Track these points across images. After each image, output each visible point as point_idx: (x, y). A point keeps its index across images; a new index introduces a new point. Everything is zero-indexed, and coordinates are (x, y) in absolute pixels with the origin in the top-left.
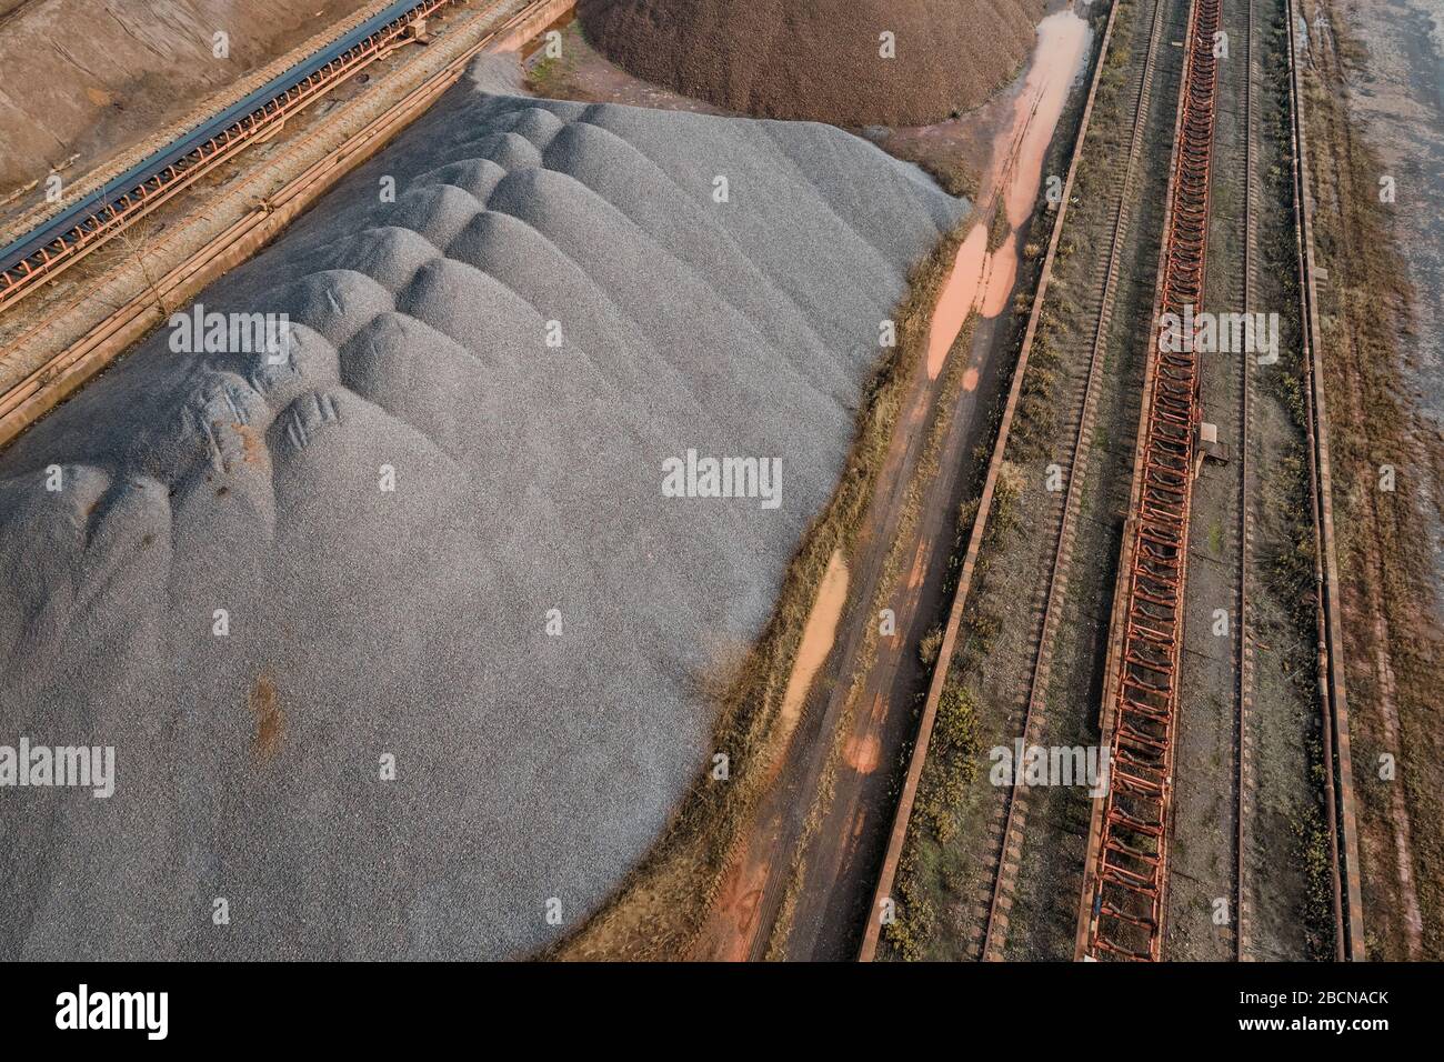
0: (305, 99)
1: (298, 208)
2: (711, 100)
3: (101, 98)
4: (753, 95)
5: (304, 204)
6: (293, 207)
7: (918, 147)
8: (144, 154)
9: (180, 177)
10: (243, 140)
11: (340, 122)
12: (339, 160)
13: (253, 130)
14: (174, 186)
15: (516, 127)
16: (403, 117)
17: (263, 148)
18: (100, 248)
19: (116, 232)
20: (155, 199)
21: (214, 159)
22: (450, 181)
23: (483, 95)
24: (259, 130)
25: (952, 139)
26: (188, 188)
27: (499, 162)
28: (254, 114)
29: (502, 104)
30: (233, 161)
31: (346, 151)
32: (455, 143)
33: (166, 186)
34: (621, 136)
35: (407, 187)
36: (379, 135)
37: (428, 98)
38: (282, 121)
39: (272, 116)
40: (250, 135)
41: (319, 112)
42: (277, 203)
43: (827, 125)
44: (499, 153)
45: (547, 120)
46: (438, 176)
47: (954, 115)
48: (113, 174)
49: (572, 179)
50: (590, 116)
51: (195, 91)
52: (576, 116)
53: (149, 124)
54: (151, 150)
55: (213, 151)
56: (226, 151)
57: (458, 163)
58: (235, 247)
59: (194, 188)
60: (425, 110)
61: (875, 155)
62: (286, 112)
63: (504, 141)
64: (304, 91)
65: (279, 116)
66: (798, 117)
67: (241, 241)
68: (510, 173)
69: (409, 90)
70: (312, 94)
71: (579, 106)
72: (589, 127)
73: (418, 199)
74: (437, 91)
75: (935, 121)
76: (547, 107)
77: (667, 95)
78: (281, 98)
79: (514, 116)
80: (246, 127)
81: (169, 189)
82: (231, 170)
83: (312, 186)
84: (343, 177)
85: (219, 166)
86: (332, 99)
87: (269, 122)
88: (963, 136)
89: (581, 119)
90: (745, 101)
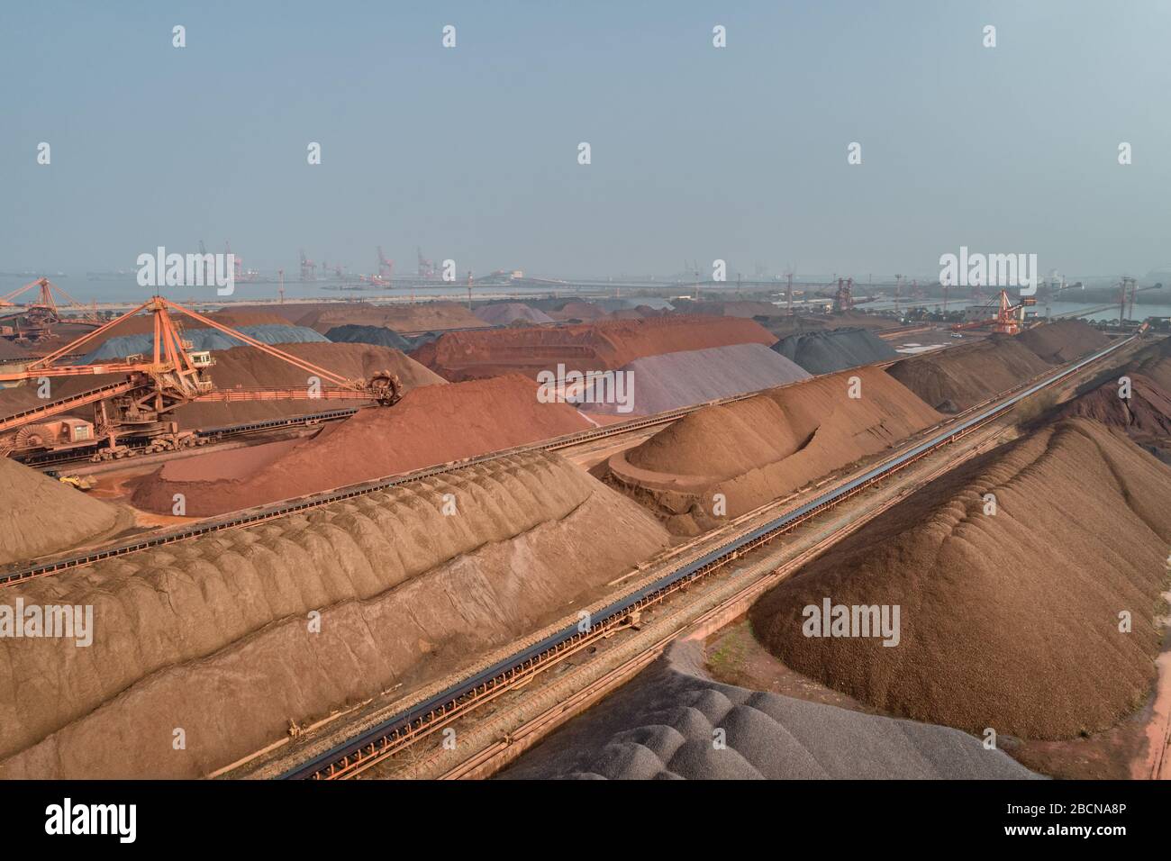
0: (551, 661)
1: (529, 744)
2: (854, 695)
3: (425, 647)
4: (889, 695)
5: (534, 741)
6: (526, 743)
7: (1051, 762)
8: (440, 688)
9: (458, 708)
10: (504, 686)
11: (570, 681)
12: (564, 710)
13: (512, 680)
14: (453, 714)
15: (696, 703)
16: (615, 681)
17: (516, 694)
18: (394, 755)
19: (408, 744)
20: (439, 722)
21: (483, 698)
22: (642, 741)
23: (674, 673)
24: (516, 680)
25: (1085, 757)
26: (461, 717)
27: (681, 731)
28: (515, 668)
29: (688, 683)
30: (494, 701)
31: (570, 703)
32: (648, 710)
33: (447, 714)
34: (778, 721)
35: (610, 740)
36: (595, 694)
37: (634, 669)
38: (532, 675)
39: (526, 671)
40: (509, 684)
41: (558, 671)
42: (516, 737)
43: (959, 731)
44: (681, 723)
45: (720, 701)
46: (633, 735)
47: (1083, 735)
48: (417, 700)
49: (736, 753)
50: (755, 700)
51: (483, 648)
52: (743, 700)
53: (448, 668)
54: (445, 686)
55: (483, 692)
56: (491, 693)
57: (650, 727)
58: (480, 769)
59: (465, 717)
60: (630, 678)
61: (1008, 765)
62: (536, 669)
63: (686, 714)
64: (551, 655)
65: (531, 672)
66: (931, 720)
67: (485, 765)
68: (688, 740)
69: (622, 662)
70: (556, 658)
71: (746, 692)
72: (753, 710)
73: (616, 752)
74: (641, 665)
75: (1065, 738)
76: (721, 689)
77: (817, 687)
78: (535, 661)
79: (696, 694)
80: (508, 677)
81: (449, 717)
82: (491, 707)
83: (542, 728)
84: (565, 723)
85: (485, 704)
86: (569, 664)
87: (524, 675)
88: (1096, 756)
89: (746, 703)
90: (883, 700)
